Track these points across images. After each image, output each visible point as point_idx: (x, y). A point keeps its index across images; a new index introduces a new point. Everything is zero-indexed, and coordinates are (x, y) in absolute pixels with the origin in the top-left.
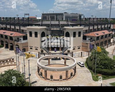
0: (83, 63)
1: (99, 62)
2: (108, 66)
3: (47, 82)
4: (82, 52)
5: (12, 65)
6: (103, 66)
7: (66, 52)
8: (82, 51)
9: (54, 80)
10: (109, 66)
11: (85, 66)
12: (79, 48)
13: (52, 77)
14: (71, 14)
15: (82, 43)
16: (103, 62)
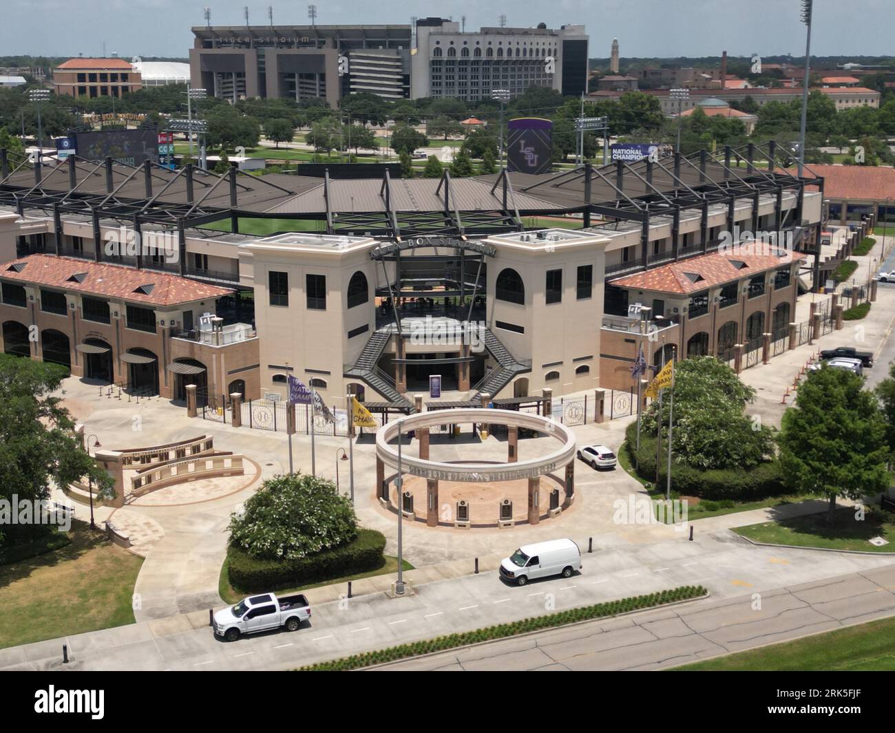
0: (609, 452)
1: (690, 438)
2: (729, 456)
3: (445, 534)
4: (603, 393)
5: (221, 475)
6: (707, 455)
7: (507, 393)
8: (600, 390)
9: (473, 526)
10: (735, 457)
11: (618, 467)
12: (583, 370)
13: (463, 512)
14: (486, 31)
15: (599, 334)
16: (710, 437)
